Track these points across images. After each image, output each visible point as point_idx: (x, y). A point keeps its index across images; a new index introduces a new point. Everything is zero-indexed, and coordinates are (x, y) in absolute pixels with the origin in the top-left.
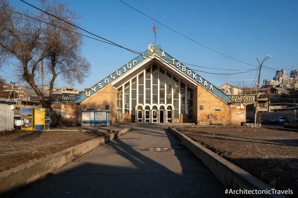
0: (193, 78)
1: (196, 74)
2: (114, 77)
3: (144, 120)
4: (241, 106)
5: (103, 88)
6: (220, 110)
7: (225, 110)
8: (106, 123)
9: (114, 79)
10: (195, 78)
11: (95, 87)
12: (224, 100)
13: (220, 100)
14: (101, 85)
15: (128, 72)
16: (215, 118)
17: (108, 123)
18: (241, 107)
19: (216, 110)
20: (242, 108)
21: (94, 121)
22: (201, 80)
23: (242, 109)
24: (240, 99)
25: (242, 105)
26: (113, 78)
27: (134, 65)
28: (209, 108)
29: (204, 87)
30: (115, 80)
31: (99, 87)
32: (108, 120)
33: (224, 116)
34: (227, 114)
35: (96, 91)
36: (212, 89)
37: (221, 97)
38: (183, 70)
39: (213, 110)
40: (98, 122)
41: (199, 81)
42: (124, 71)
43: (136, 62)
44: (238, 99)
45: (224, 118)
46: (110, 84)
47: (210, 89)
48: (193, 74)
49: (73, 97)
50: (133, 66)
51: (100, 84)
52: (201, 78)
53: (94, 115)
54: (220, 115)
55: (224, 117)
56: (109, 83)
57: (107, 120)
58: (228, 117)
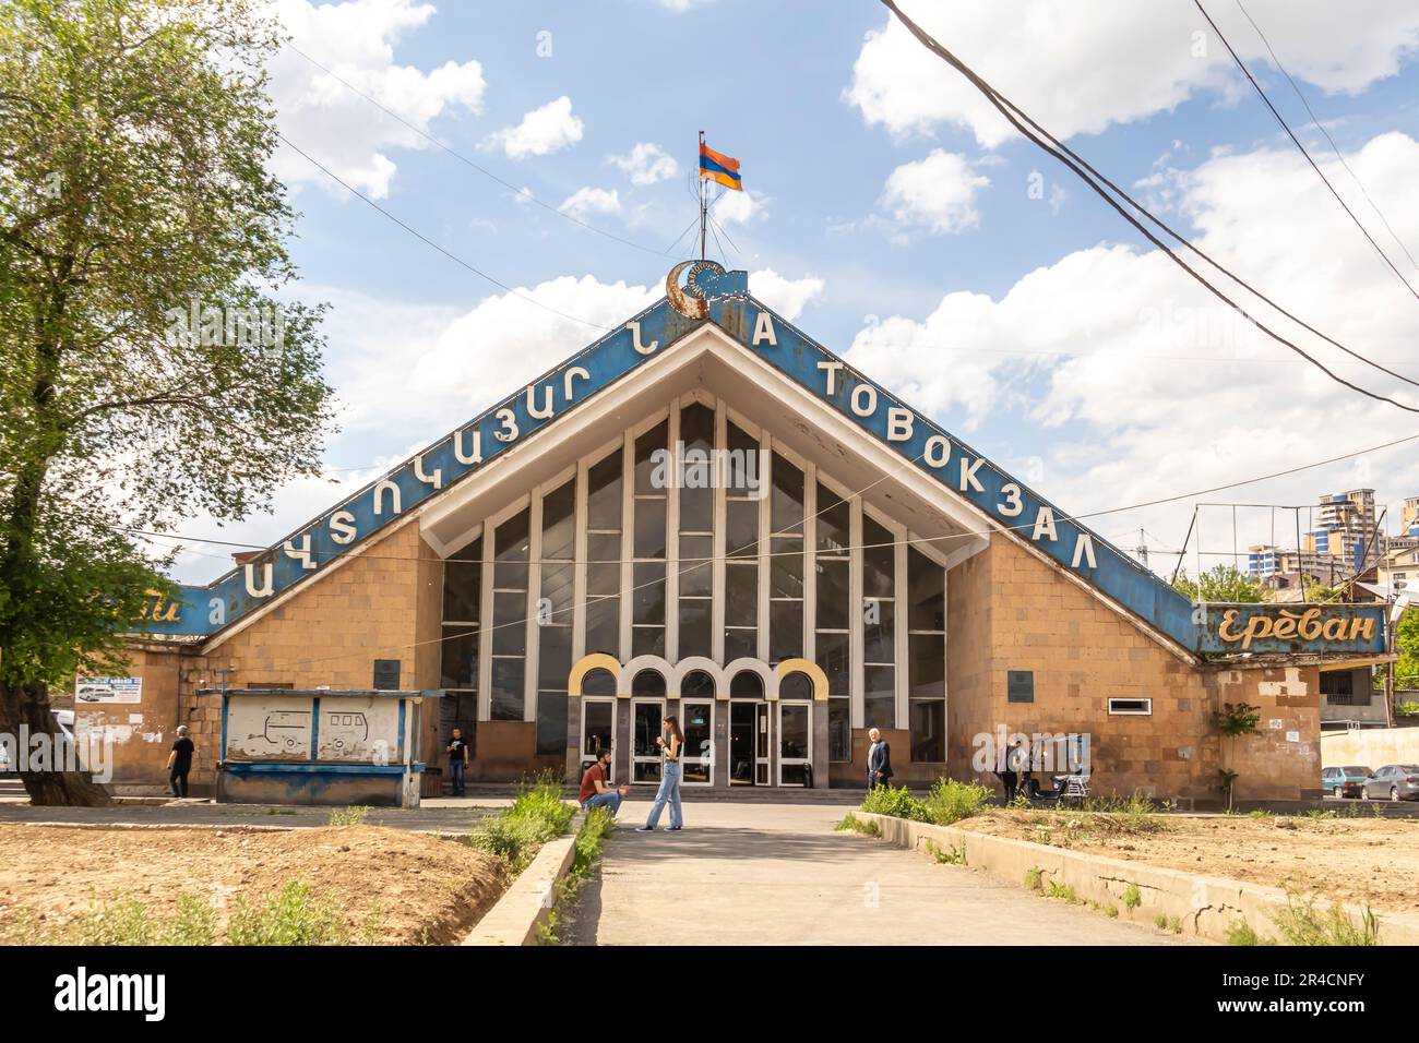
0: (964, 487)
1: (978, 464)
2: (438, 473)
3: (623, 763)
4: (1283, 679)
5: (363, 547)
6: (1139, 706)
7: (1183, 704)
8: (399, 777)
9: (438, 485)
10: (979, 487)
11: (307, 540)
12: (1172, 632)
13: (1140, 642)
14: (351, 524)
15: (531, 440)
16: (1111, 761)
17: (406, 777)
18: (1284, 690)
19: (1116, 705)
20: (1291, 693)
21: (308, 763)
22: (1015, 498)
23: (1296, 702)
24: (1278, 633)
25: (1292, 674)
26: (431, 479)
27: (569, 395)
28: (1074, 690)
29: (1035, 552)
30: (443, 496)
31: (336, 538)
32: (406, 761)
33: (1175, 745)
34: (1191, 732)
35: (314, 565)
36: (1092, 563)
37: (1151, 617)
38: (892, 436)
39: (1097, 704)
40: (339, 769)
41: (1001, 508)
42: (503, 438)
43: (586, 375)
44: (1263, 634)
45: (1178, 759)
46: (408, 519)
47: (1076, 563)
48: (965, 461)
49: (158, 608)
50: (563, 407)
51: (342, 521)
52: (1017, 493)
53: (310, 718)
54: (1148, 738)
55: (1171, 754)
56: (402, 516)
57: (401, 757)
58: (1201, 755)
